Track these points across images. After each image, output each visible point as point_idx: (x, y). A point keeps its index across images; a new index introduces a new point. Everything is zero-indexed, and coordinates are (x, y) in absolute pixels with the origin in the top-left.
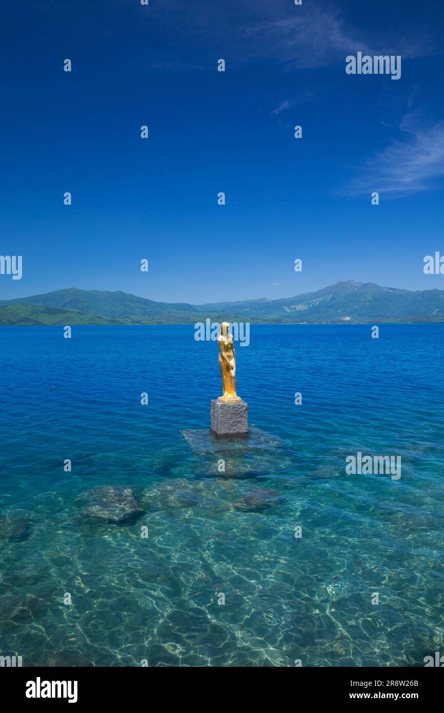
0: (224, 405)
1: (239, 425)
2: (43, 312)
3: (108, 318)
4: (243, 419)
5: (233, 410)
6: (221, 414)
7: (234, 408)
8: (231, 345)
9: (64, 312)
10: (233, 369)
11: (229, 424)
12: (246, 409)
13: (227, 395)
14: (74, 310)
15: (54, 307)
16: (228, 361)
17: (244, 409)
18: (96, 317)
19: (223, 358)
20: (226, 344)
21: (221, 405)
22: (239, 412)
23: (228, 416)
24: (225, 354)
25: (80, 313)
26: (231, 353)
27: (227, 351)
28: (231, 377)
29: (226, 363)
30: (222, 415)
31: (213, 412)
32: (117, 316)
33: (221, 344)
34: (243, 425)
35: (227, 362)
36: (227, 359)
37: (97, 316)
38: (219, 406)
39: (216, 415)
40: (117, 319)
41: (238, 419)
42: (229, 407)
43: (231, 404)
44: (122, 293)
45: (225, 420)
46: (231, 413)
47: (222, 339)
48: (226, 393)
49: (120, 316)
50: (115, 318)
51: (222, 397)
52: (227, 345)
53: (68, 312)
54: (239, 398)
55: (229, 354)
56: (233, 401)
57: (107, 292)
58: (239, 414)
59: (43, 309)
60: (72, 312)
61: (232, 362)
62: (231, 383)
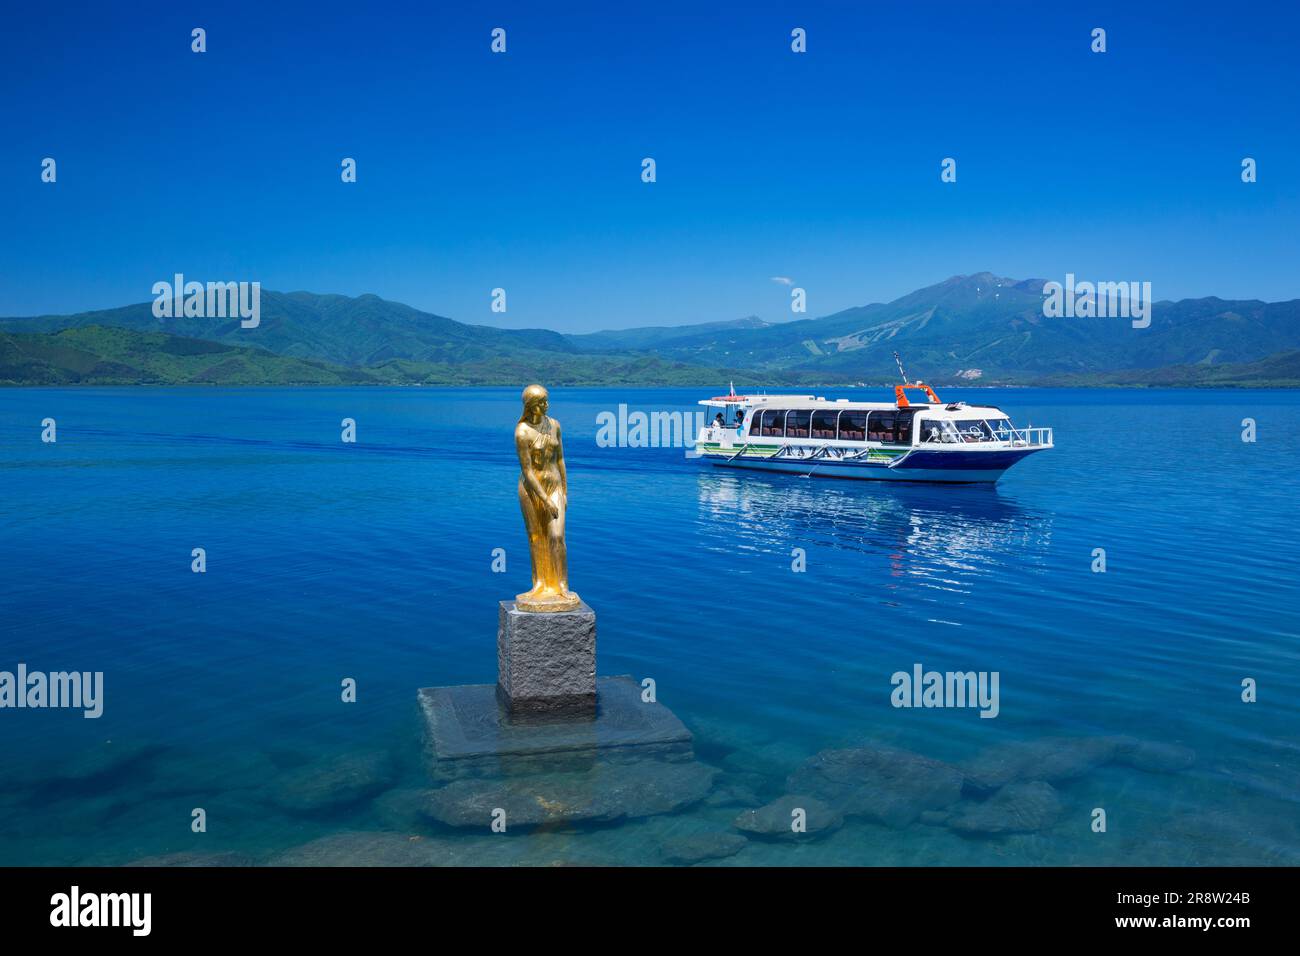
0: (529, 618)
1: (572, 672)
2: (162, 349)
3: (341, 367)
4: (582, 657)
5: (557, 632)
6: (520, 642)
7: (558, 625)
8: (555, 449)
9: (221, 349)
10: (556, 517)
11: (543, 670)
12: (591, 630)
13: (542, 587)
14: (246, 344)
15: (192, 336)
16: (544, 496)
17: (585, 628)
18: (307, 363)
19: (529, 486)
20: (538, 445)
21: (521, 618)
22: (570, 636)
23: (540, 649)
24: (533, 475)
25: (264, 353)
26: (552, 473)
27: (540, 468)
28: (553, 540)
29: (537, 499)
30: (523, 645)
31: (503, 636)
32: (362, 362)
33: (524, 448)
34: (581, 672)
35: (541, 498)
36: (541, 489)
37: (309, 359)
38: (514, 619)
39: (507, 646)
40: (366, 370)
41: (567, 658)
42: (544, 622)
43: (549, 615)
44: (377, 302)
45: (529, 658)
46: (549, 639)
47: (526, 432)
48: (539, 584)
49: (370, 360)
50: (359, 367)
51: (527, 594)
52: (541, 451)
53: (232, 348)
54: (573, 598)
55: (546, 474)
56: (554, 606)
57: (338, 298)
58: (570, 642)
59: (161, 341)
60: (243, 351)
61: (556, 499)
62: (552, 555)
